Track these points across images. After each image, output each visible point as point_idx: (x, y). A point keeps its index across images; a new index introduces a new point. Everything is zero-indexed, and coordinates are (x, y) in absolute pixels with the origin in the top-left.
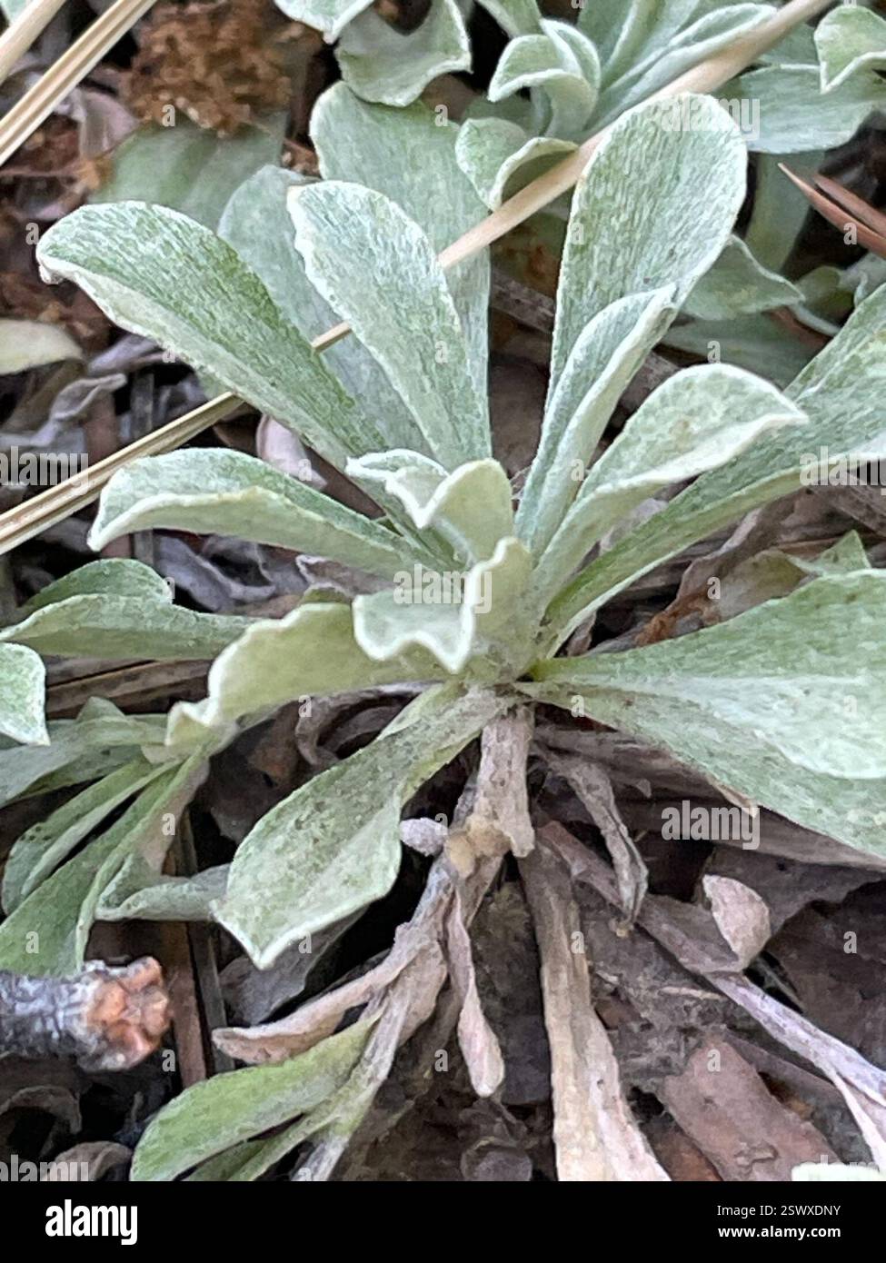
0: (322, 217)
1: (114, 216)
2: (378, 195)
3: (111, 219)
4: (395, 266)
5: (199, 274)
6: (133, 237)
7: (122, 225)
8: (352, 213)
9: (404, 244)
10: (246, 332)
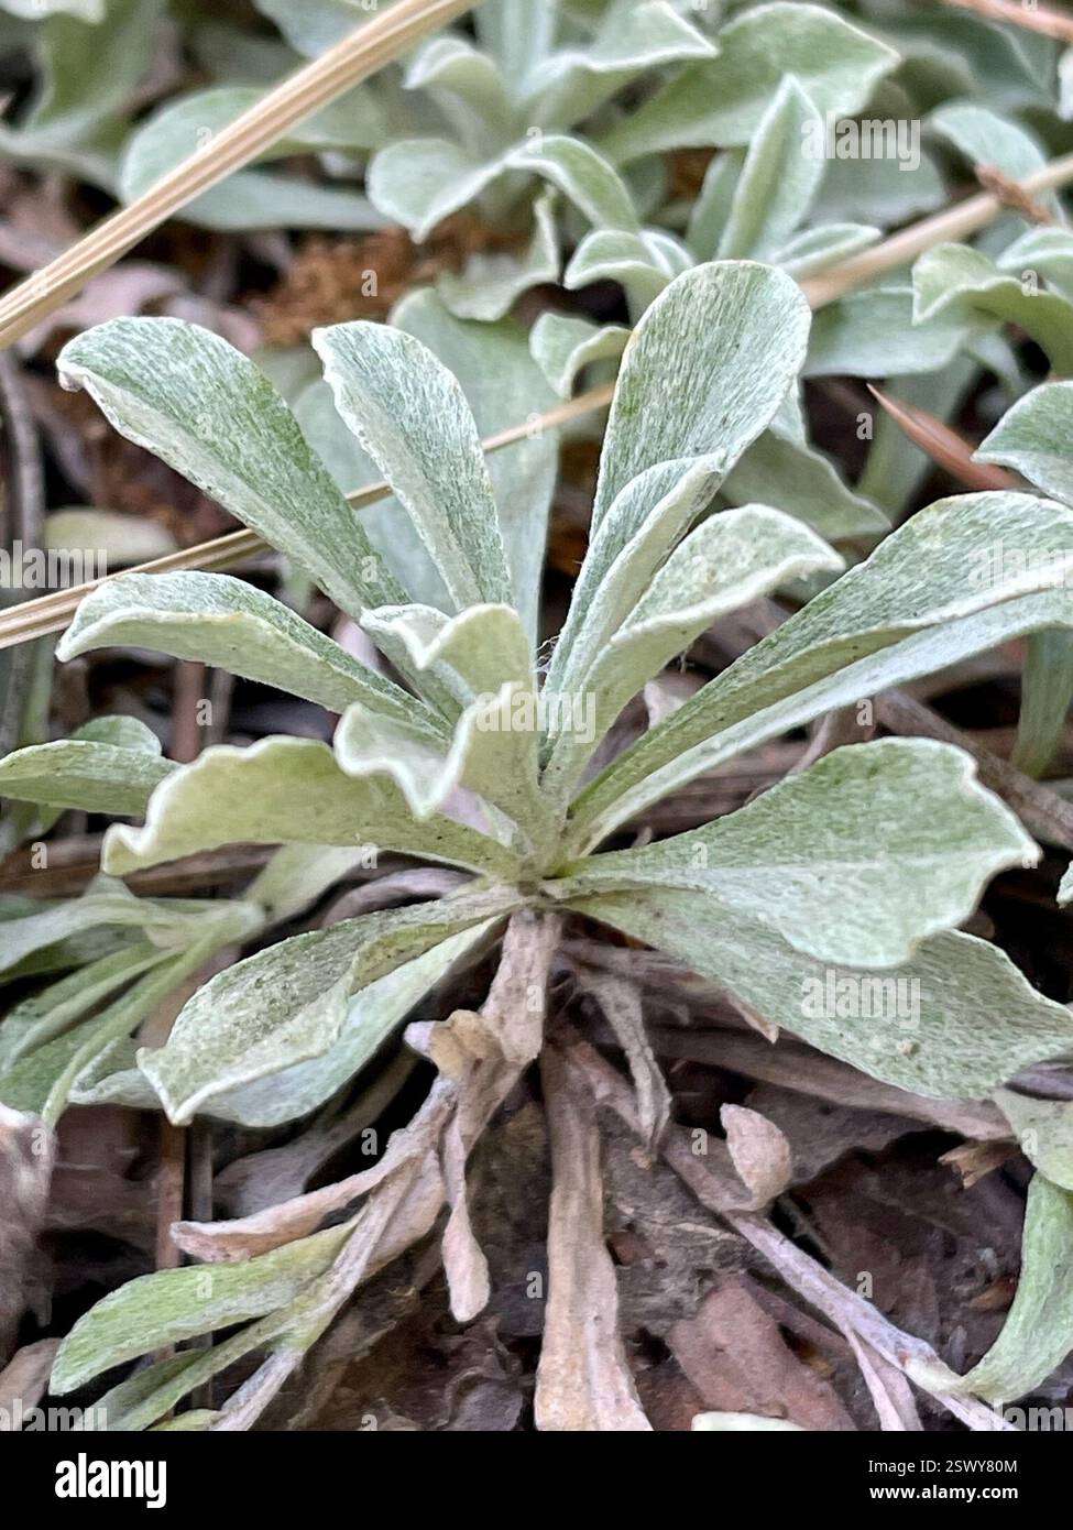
0: (350, 357)
1: (150, 330)
2: (411, 338)
3: (147, 332)
4: (425, 412)
5: (230, 401)
6: (166, 355)
7: (156, 340)
8: (382, 355)
9: (435, 391)
10: (272, 470)
